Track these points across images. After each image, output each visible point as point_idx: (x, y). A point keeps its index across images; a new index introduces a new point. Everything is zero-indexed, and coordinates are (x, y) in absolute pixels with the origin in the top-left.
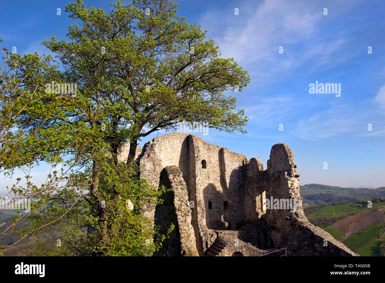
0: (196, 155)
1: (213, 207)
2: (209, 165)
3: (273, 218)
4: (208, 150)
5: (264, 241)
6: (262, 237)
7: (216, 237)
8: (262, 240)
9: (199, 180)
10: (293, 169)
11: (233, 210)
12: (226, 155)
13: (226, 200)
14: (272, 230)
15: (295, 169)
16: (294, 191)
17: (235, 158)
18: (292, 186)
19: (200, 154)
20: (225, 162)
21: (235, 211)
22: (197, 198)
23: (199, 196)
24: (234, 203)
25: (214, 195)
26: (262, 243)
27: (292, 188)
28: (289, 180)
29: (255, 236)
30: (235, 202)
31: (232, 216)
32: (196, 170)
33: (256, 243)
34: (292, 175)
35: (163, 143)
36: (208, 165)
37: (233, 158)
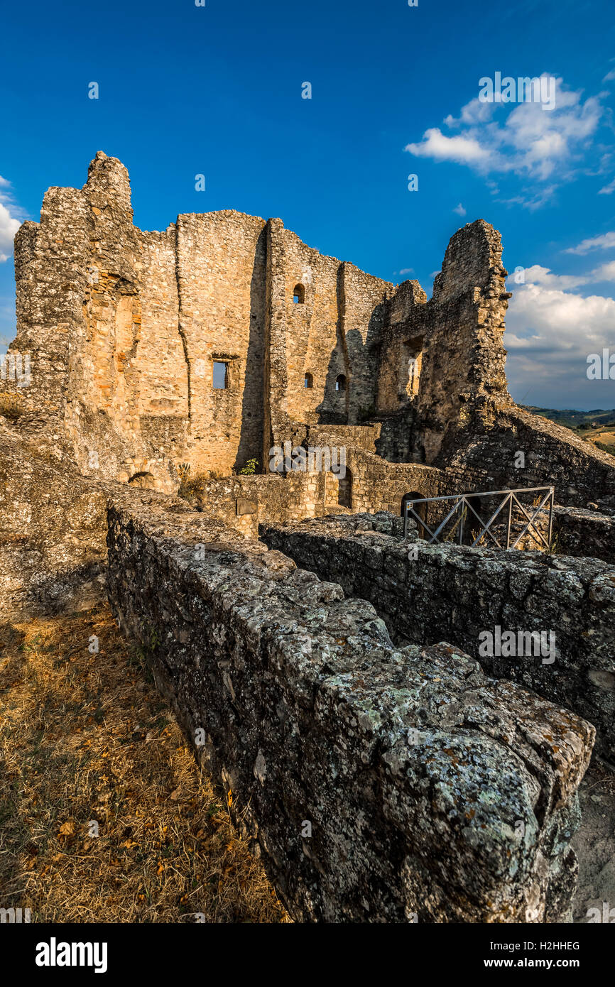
0: (274, 261)
1: (314, 385)
2: (310, 295)
3: (430, 402)
4: (310, 262)
5: (406, 451)
6: (403, 443)
7: (304, 435)
8: (402, 448)
9: (279, 318)
10: (496, 279)
11: (355, 392)
12: (349, 277)
13: (342, 372)
14: (425, 427)
15: (501, 279)
16: (489, 333)
17: (369, 286)
18: (487, 321)
19: (284, 259)
20: (346, 292)
21: (358, 394)
22: (271, 356)
23: (276, 351)
24: (358, 379)
25: (318, 361)
26: (402, 453)
27: (486, 325)
28: (482, 305)
29: (389, 439)
30: (359, 377)
31: (352, 403)
32: (274, 297)
33: (389, 454)
34: (492, 295)
35: (200, 230)
36: (309, 297)
37: (364, 285)
